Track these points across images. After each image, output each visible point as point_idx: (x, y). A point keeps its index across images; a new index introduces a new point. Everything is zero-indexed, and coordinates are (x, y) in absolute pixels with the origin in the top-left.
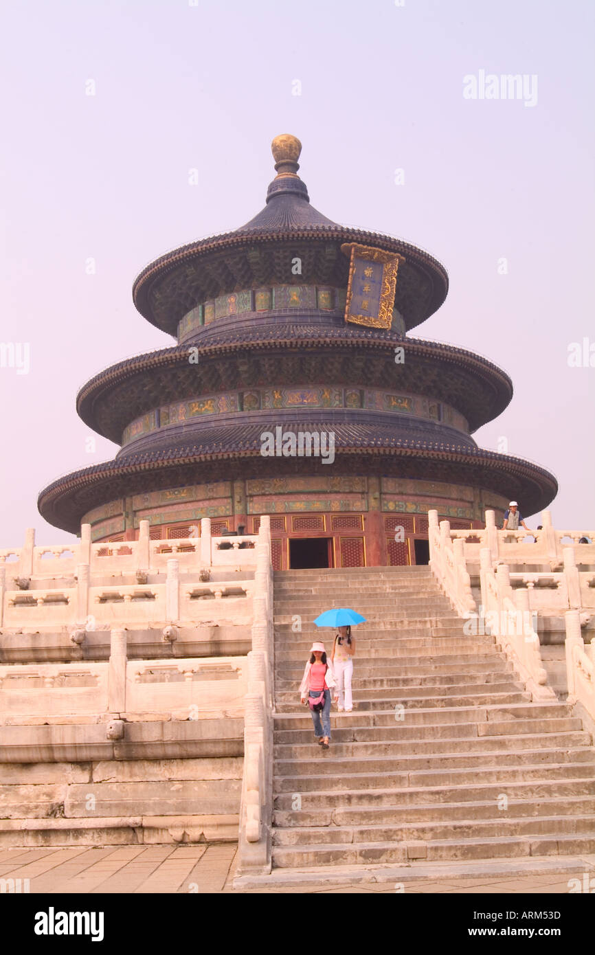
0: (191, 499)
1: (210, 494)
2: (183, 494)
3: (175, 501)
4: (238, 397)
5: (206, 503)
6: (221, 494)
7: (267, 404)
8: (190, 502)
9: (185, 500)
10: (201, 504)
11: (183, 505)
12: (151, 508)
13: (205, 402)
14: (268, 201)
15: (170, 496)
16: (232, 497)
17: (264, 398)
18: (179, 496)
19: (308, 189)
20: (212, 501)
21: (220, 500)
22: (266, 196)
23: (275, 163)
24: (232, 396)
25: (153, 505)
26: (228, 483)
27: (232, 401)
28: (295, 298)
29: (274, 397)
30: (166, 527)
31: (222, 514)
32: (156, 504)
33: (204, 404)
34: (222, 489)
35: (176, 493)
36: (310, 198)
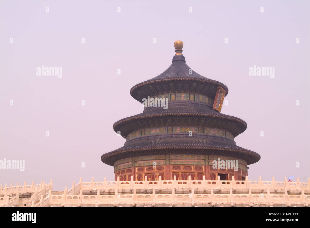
0: (193, 158)
1: (199, 158)
2: (190, 157)
3: (187, 158)
4: (197, 129)
5: (197, 160)
6: (202, 158)
7: (205, 132)
8: (191, 159)
9: (191, 158)
10: (195, 160)
11: (189, 160)
12: (178, 159)
13: (187, 128)
14: (173, 62)
15: (185, 156)
16: (205, 160)
17: (205, 130)
18: (188, 157)
19: (185, 58)
20: (199, 160)
21: (201, 160)
22: (172, 60)
23: (175, 50)
24: (196, 128)
25: (179, 158)
26: (204, 155)
27: (196, 129)
28: (201, 99)
29: (207, 131)
30: (183, 166)
31: (202, 164)
32: (180, 158)
33: (187, 129)
34: (202, 157)
35: (188, 156)
36: (186, 62)
